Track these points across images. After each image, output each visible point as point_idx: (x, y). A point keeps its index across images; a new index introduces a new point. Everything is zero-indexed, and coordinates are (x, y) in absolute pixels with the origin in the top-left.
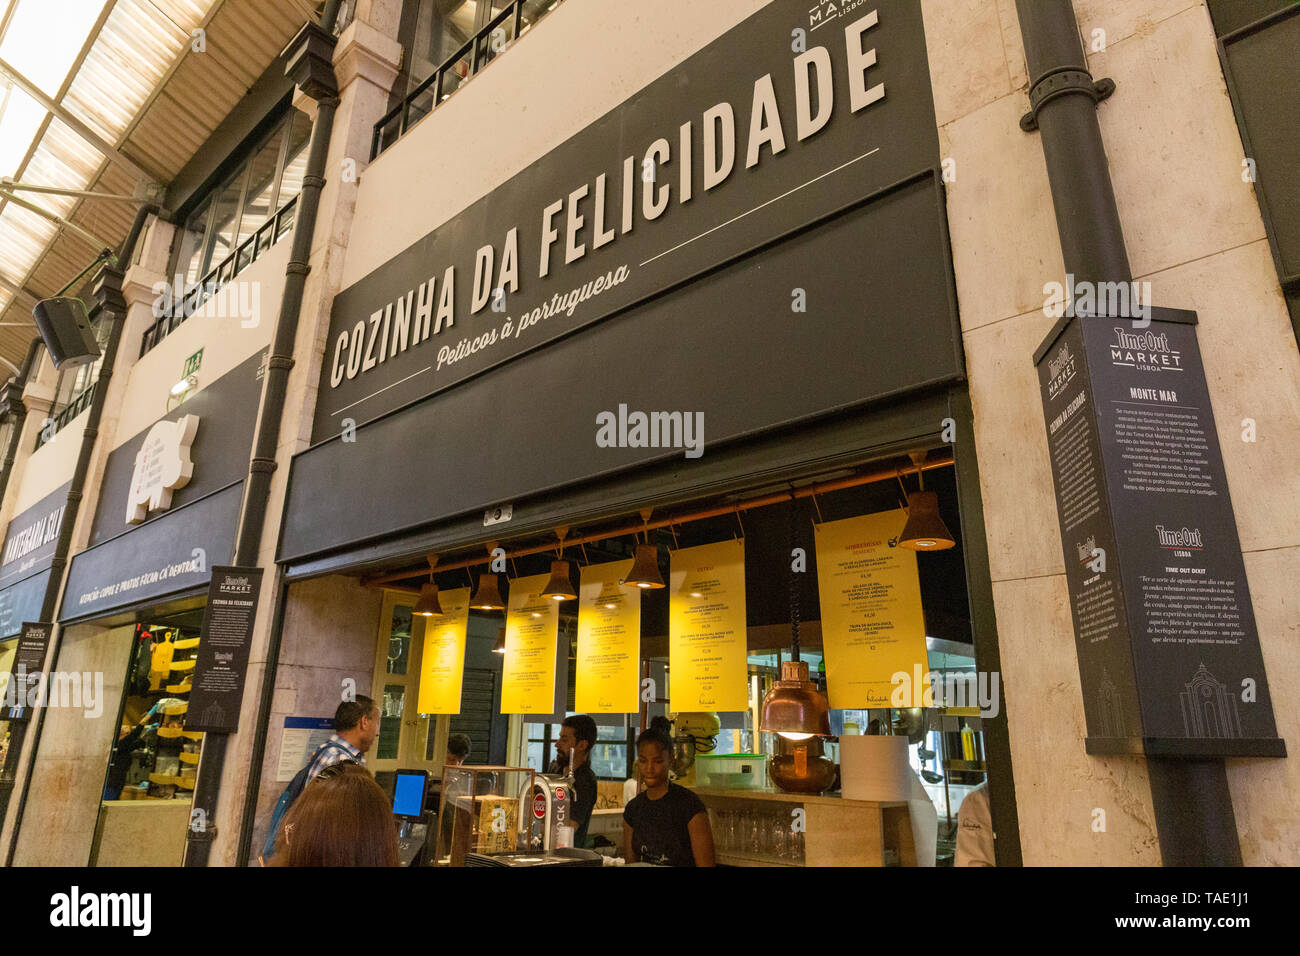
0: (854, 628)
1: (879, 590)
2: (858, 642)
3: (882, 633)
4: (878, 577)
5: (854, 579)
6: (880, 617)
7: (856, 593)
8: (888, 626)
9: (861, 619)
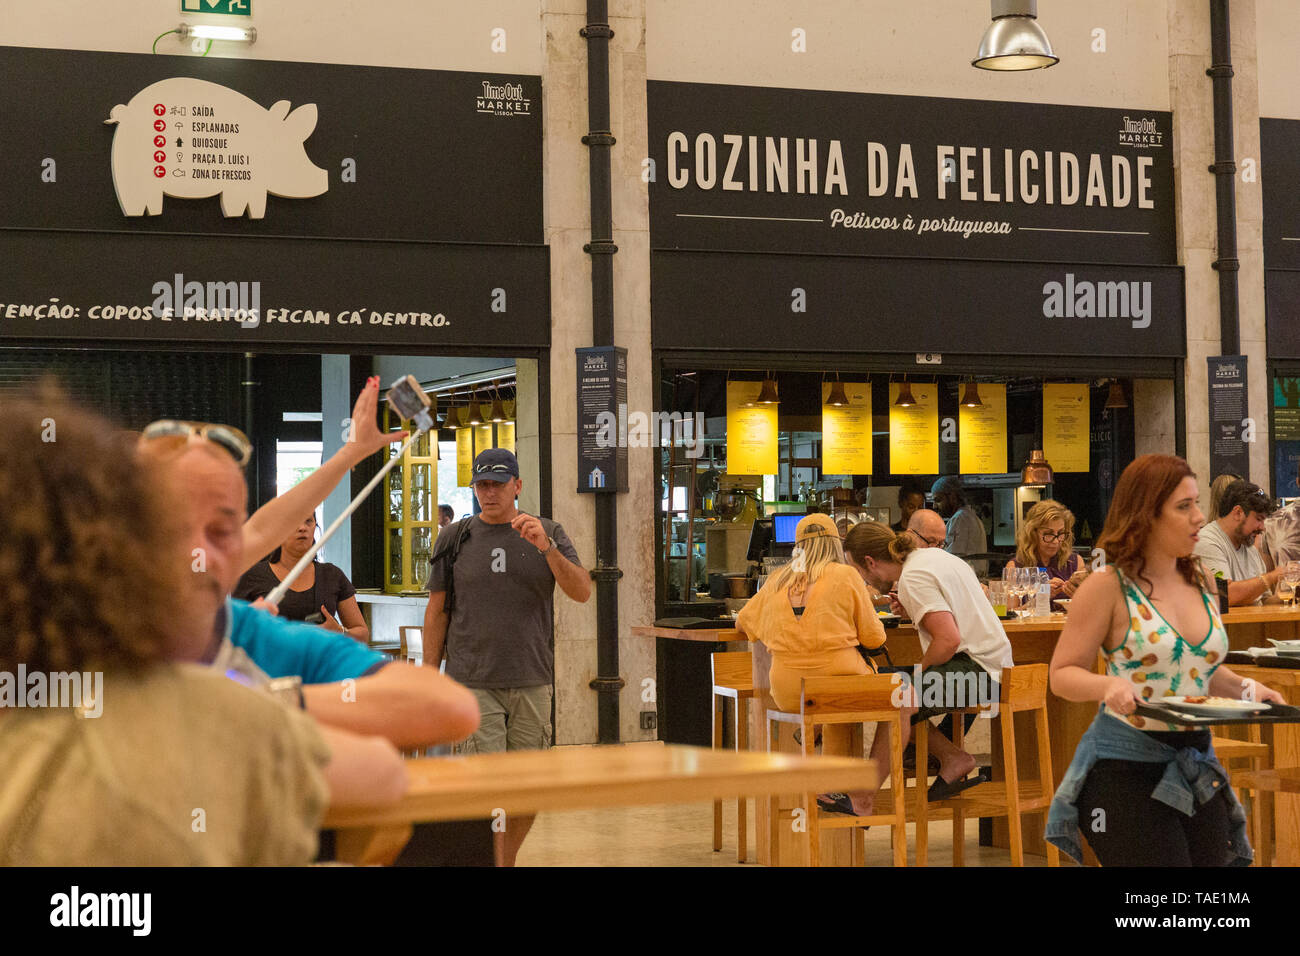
0: (1059, 436)
1: (1073, 420)
2: (1060, 443)
3: (1071, 439)
4: (1073, 414)
5: (1061, 413)
6: (1072, 432)
7: (1062, 420)
8: (1075, 436)
9: (1062, 432)
